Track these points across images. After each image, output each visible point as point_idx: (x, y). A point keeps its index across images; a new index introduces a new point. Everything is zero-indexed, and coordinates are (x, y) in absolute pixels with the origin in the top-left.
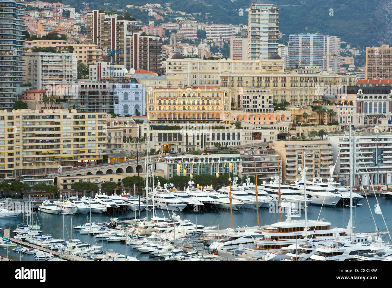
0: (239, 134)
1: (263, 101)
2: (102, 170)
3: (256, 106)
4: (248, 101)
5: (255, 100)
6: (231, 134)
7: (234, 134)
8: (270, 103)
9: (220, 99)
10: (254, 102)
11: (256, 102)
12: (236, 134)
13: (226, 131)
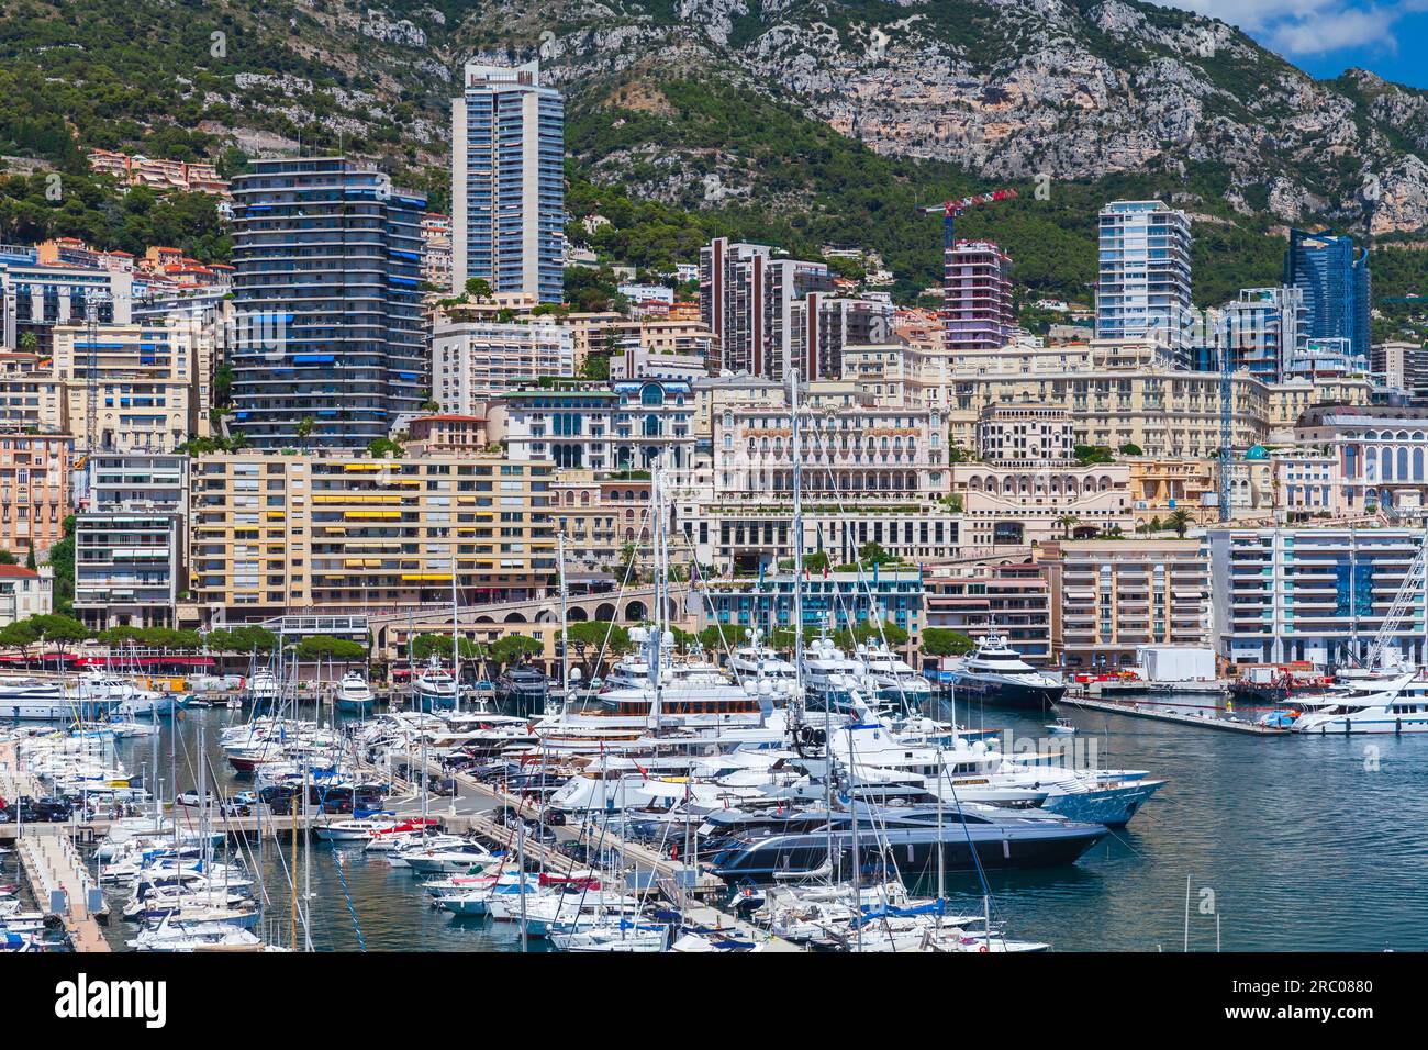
0: (954, 526)
1: (1044, 441)
2: (524, 612)
3: (1024, 454)
4: (1000, 441)
5: (1020, 436)
6: (931, 526)
7: (939, 526)
8: (1065, 445)
9: (919, 434)
10: (1016, 441)
11: (1024, 441)
12: (947, 526)
13: (916, 519)
